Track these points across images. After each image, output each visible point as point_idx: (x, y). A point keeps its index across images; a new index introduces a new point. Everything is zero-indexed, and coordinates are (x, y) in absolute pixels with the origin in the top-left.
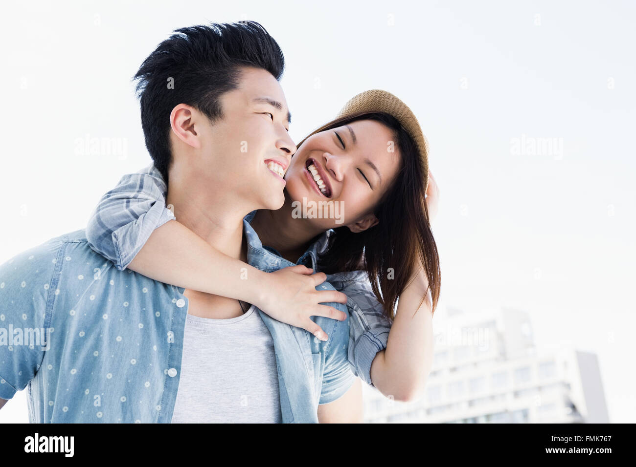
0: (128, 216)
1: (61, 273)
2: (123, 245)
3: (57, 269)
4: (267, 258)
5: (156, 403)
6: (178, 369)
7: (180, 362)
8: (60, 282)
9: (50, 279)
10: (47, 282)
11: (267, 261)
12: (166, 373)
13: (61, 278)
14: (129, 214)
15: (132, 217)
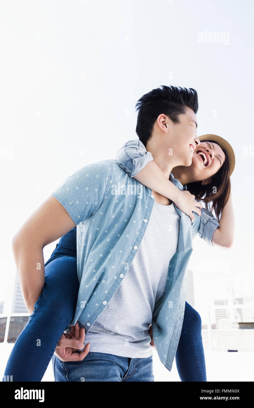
0: (138, 155)
1: (113, 174)
2: (137, 166)
3: (111, 172)
4: (179, 184)
5: (137, 231)
6: (148, 220)
7: (149, 218)
8: (113, 178)
9: (109, 176)
10: (108, 177)
11: (179, 185)
12: (143, 221)
13: (113, 176)
14: (139, 154)
15: (140, 155)
